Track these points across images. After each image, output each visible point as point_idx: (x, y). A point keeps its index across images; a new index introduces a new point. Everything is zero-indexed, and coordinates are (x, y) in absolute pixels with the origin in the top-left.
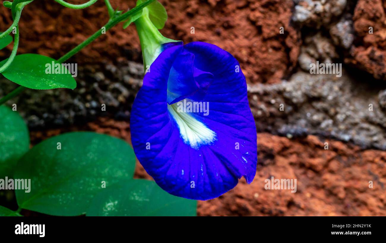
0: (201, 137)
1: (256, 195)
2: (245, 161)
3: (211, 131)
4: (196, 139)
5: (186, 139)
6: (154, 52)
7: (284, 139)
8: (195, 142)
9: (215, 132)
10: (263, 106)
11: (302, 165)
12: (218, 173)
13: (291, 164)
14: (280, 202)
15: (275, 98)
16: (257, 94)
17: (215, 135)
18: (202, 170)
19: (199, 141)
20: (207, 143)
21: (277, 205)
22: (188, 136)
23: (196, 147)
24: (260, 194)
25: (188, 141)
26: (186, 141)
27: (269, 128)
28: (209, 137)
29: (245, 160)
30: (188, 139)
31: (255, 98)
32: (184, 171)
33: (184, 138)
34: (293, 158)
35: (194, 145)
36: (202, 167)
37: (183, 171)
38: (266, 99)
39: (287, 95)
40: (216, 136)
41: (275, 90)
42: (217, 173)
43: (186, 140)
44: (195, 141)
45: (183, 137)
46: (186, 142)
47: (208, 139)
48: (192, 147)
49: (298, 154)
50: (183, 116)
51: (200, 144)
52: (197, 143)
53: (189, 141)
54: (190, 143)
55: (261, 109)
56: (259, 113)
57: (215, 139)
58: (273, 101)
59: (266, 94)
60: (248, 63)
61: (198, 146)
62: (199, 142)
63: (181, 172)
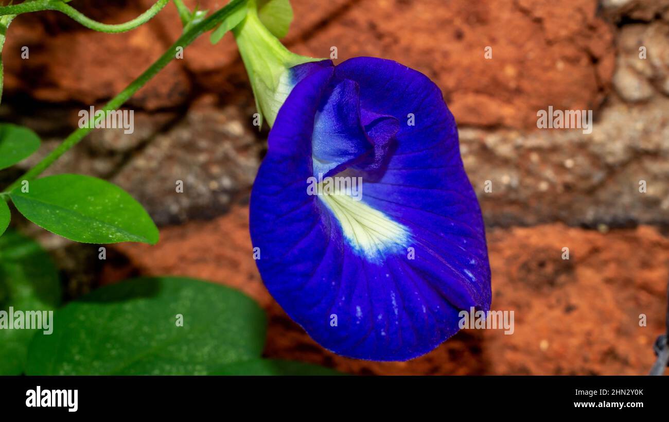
0: (384, 239)
1: (544, 345)
2: (470, 279)
3: (401, 226)
4: (376, 245)
5: (355, 246)
6: (278, 85)
7: (591, 235)
8: (374, 250)
9: (409, 228)
10: (549, 173)
11: (627, 283)
12: (425, 306)
13: (609, 281)
14: (590, 355)
15: (572, 156)
16: (538, 150)
17: (409, 233)
18: (394, 302)
19: (381, 247)
20: (398, 251)
21: (586, 360)
22: (360, 242)
23: (377, 261)
24: (550, 341)
25: (361, 250)
26: (356, 250)
27: (564, 214)
28: (398, 239)
29: (470, 275)
30: (360, 247)
31: (534, 157)
32: (361, 309)
33: (352, 244)
34: (611, 271)
35: (373, 256)
36: (393, 298)
37: (359, 309)
38: (555, 158)
39: (595, 149)
40: (411, 235)
41: (571, 143)
42: (423, 306)
43: (357, 248)
44: (375, 247)
45: (351, 242)
46: (356, 253)
47: (398, 242)
48: (370, 261)
49: (619, 262)
50: (344, 201)
51: (385, 254)
52: (379, 251)
53: (363, 249)
54: (366, 253)
55: (547, 180)
56: (544, 186)
57: (410, 240)
58: (569, 163)
59: (555, 149)
60: (518, 91)
61: (382, 257)
62: (381, 251)
63: (355, 311)
